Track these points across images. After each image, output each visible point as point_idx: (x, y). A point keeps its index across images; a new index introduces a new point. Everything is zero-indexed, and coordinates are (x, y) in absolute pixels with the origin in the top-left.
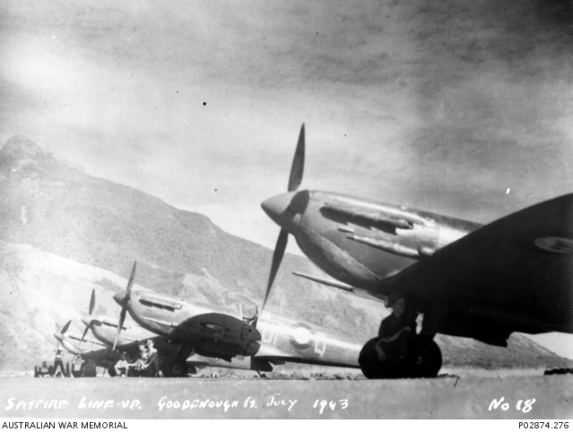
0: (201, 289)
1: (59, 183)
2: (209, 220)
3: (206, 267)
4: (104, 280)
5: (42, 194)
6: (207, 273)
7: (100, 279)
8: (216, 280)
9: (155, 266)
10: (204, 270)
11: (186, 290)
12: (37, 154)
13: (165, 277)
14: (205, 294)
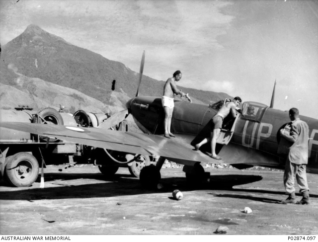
0: (119, 98)
1: (53, 48)
2: (124, 65)
3: (122, 88)
4: (74, 94)
5: (45, 53)
6: (122, 91)
7: (72, 94)
8: (126, 94)
9: (98, 88)
10: (121, 89)
11: (112, 99)
12: (42, 33)
13: (103, 93)
14: (121, 101)
